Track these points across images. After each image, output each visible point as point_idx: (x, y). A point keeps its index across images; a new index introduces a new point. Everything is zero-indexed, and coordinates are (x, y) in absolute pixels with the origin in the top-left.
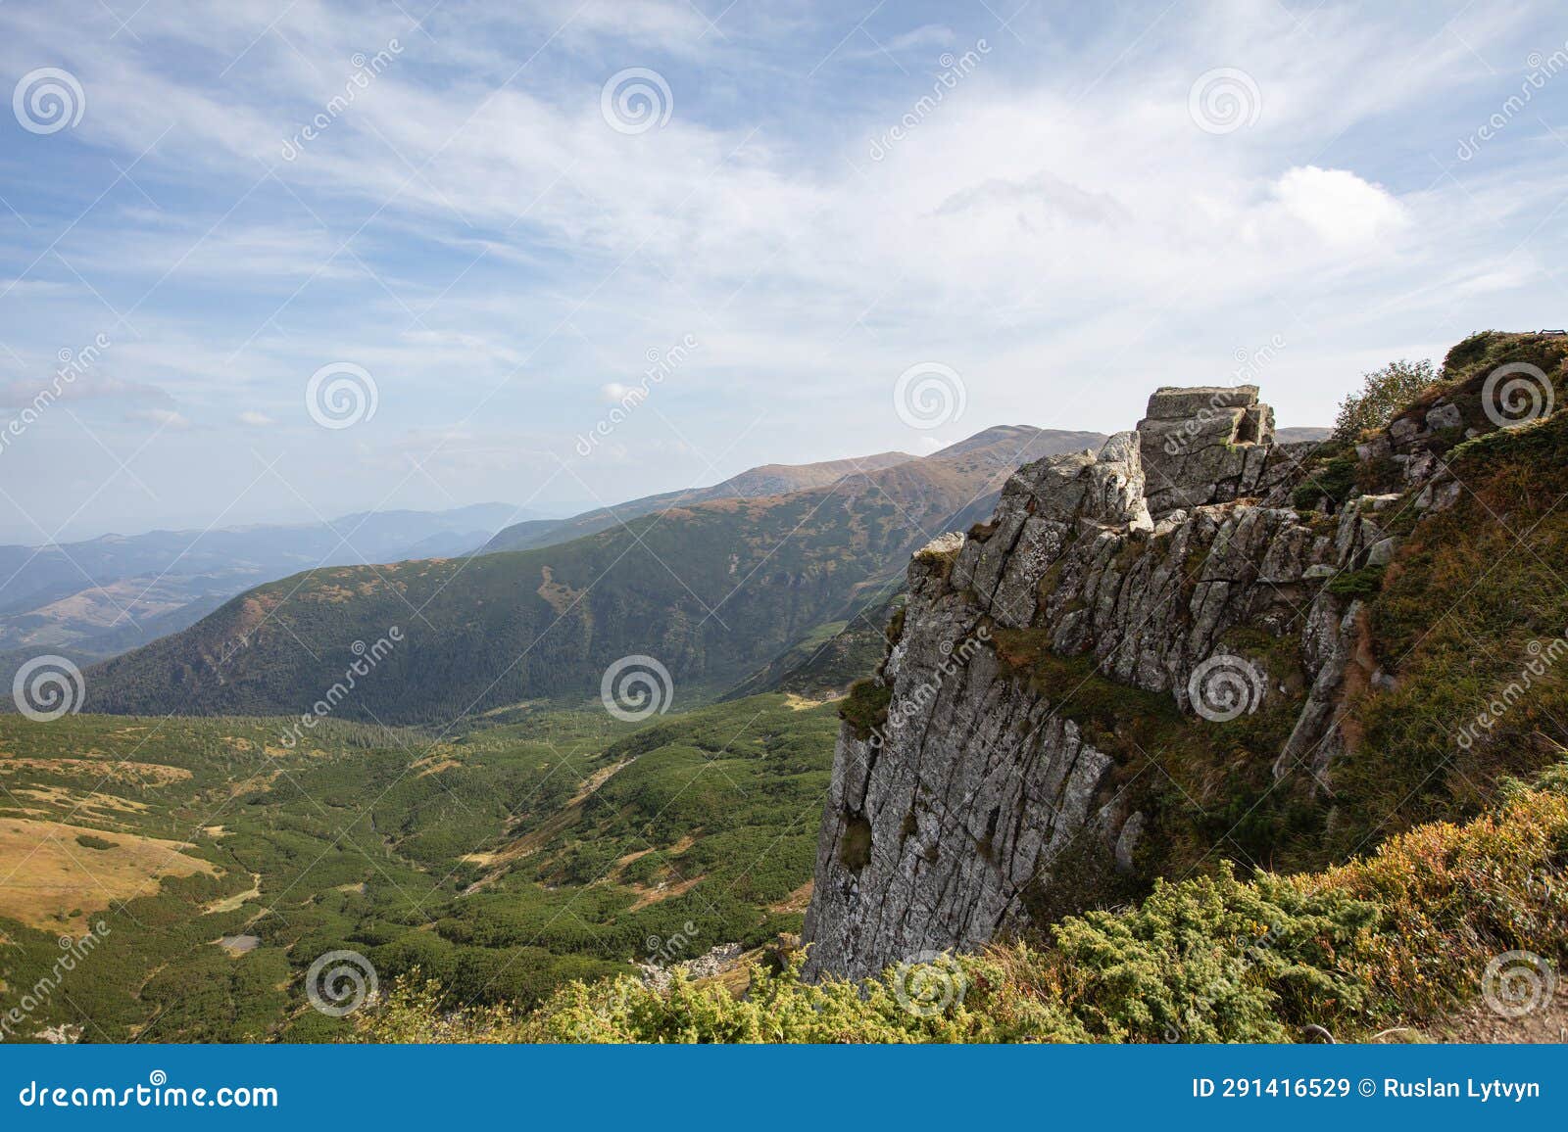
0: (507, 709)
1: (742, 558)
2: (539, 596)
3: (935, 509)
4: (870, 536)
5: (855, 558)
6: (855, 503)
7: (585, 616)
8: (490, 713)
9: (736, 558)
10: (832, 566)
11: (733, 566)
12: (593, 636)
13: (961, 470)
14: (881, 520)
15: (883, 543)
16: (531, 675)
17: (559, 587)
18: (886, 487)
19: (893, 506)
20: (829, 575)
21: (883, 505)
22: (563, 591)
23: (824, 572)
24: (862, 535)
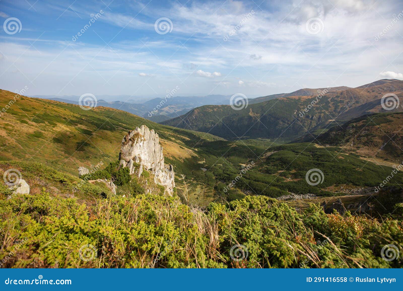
1: (298, 111)
2: (249, 114)
3: (357, 102)
4: (335, 108)
5: (329, 113)
6: (332, 99)
7: (259, 120)
9: (296, 111)
10: (322, 115)
13: (369, 92)
14: (339, 104)
15: (339, 110)
17: (253, 113)
18: (342, 95)
19: (344, 101)
20: (321, 117)
21: (340, 100)
22: (254, 114)
23: (320, 116)
24: (333, 108)
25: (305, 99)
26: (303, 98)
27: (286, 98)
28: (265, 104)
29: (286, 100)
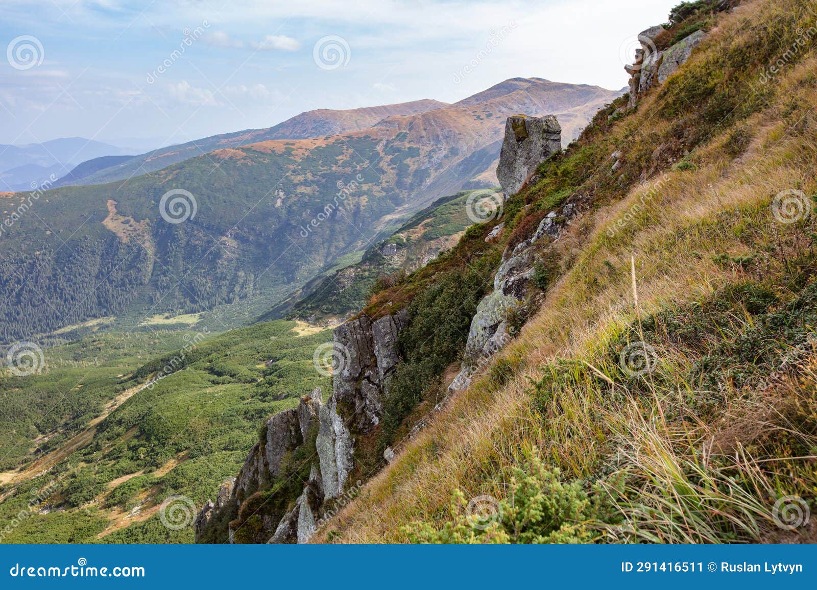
0: (74, 327)
1: (287, 193)
2: (104, 227)
3: (454, 152)
4: (397, 174)
5: (384, 194)
6: (386, 146)
7: (147, 244)
8: (59, 331)
9: (281, 194)
10: (364, 200)
11: (279, 201)
12: (155, 262)
13: (478, 117)
14: (408, 161)
15: (409, 180)
16: (98, 297)
17: (123, 219)
18: (413, 132)
19: (419, 149)
20: (362, 208)
21: (409, 148)
22: (127, 222)
23: (357, 206)
24: (391, 174)
25: (307, 149)
26: (301, 148)
27: (243, 150)
28: (170, 177)
29: (244, 158)
